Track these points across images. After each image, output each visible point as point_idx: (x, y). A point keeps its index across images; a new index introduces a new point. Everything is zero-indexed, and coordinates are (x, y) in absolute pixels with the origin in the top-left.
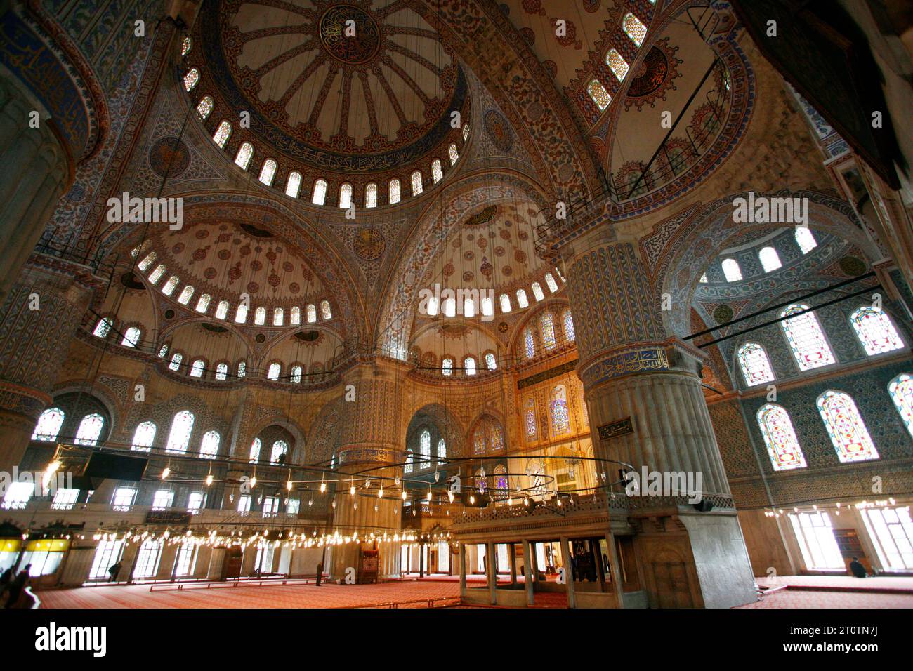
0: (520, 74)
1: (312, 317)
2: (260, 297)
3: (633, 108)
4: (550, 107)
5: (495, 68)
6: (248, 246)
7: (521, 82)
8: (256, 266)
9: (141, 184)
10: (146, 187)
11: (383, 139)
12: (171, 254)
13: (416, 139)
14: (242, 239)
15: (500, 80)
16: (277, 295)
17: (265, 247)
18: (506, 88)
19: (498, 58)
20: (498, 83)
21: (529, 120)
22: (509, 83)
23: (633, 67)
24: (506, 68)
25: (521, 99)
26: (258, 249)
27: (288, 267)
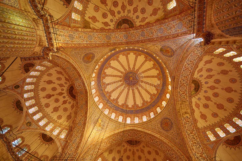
0: (189, 117)
1: (55, 133)
2: (45, 110)
3: (224, 146)
4: (194, 129)
5: (183, 111)
6: (62, 94)
7: (188, 118)
8: (57, 101)
9: (79, 54)
10: (78, 56)
11: (117, 102)
12: (46, 74)
13: (126, 109)
14: (65, 91)
15: (183, 114)
16: (51, 115)
17: (67, 98)
18: (183, 117)
19: (185, 110)
20: (182, 114)
21: (187, 128)
22: (184, 116)
23: (227, 136)
24: (186, 113)
25: (186, 122)
26: (64, 97)
27: (65, 110)
